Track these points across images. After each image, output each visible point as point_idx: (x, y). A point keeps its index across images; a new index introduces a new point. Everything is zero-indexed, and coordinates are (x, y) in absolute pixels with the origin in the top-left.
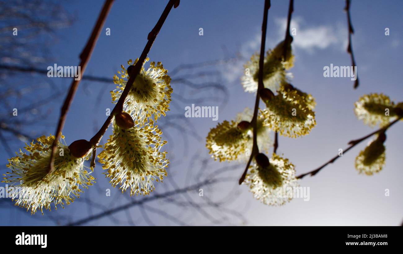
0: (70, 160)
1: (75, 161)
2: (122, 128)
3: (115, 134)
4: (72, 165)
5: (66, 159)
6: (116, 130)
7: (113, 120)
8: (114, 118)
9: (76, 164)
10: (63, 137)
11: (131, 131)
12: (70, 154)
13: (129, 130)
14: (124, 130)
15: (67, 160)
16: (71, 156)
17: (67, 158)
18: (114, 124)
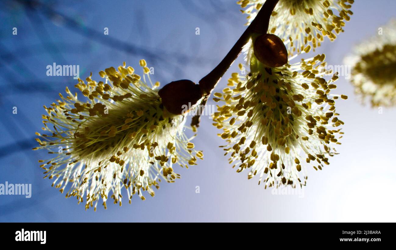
0: (161, 119)
1: (170, 121)
2: (265, 66)
3: (250, 75)
4: (164, 127)
5: (154, 116)
6: (253, 68)
7: (248, 48)
8: (250, 42)
9: (172, 126)
10: (146, 71)
11: (282, 73)
12: (161, 106)
13: (278, 71)
14: (270, 69)
15: (156, 117)
16: (163, 110)
17: (156, 114)
18: (251, 56)
